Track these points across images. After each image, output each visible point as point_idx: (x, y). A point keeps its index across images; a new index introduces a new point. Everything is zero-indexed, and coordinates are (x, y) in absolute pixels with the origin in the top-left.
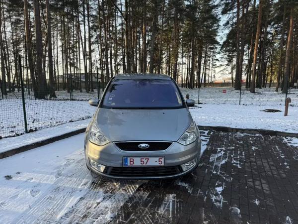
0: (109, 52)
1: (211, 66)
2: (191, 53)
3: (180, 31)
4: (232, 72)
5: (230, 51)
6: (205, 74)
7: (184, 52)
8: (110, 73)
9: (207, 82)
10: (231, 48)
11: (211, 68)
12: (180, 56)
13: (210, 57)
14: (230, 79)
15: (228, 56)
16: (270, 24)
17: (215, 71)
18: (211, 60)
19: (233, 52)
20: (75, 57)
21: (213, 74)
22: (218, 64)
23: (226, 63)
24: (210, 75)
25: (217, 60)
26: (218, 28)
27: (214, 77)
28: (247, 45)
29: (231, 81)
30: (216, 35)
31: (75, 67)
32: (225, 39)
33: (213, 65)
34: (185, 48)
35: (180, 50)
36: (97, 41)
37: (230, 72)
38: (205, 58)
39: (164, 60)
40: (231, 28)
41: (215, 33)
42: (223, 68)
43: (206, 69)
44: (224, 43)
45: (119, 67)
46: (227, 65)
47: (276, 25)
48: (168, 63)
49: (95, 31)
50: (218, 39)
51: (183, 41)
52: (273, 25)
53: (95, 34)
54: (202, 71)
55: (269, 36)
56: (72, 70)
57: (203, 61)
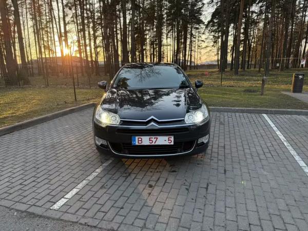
0: (87, 33)
1: (197, 47)
2: (176, 33)
3: (163, 9)
4: (218, 54)
5: (215, 31)
6: (191, 55)
7: (169, 32)
8: (89, 55)
9: (193, 64)
10: (216, 28)
11: (196, 51)
12: (164, 36)
13: (195, 38)
14: (215, 61)
15: (214, 36)
16: (255, 3)
17: (200, 53)
18: (197, 41)
19: (219, 32)
20: (49, 38)
21: (199, 56)
22: (204, 45)
23: (212, 44)
24: (196, 57)
25: (203, 41)
26: (202, 7)
27: (200, 59)
28: (232, 25)
29: (217, 63)
30: (201, 14)
31: (50, 50)
32: (209, 18)
33: (199, 46)
34: (170, 28)
35: (164, 31)
36: (73, 21)
37: (216, 53)
38: (191, 39)
39: (148, 40)
40: (215, 7)
41: (199, 12)
42: (209, 49)
43: (191, 50)
44: (209, 22)
45: (98, 50)
46: (213, 46)
47: (260, 4)
48: (152, 43)
49: (70, 9)
50: (202, 18)
51: (167, 20)
52: (258, 3)
53: (70, 13)
54: (187, 53)
55: (255, 15)
56: (46, 54)
57: (188, 43)
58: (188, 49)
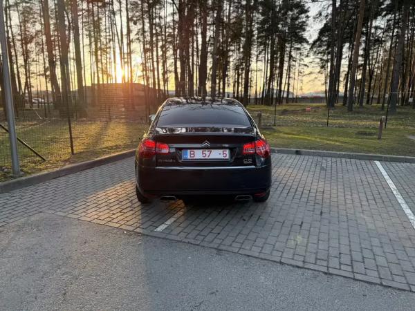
0: (155, 53)
1: (297, 74)
2: (269, 55)
3: (253, 24)
4: (326, 83)
5: (323, 53)
6: (289, 84)
7: (260, 54)
8: (157, 82)
9: (290, 96)
10: (325, 47)
11: (296, 77)
12: (254, 59)
13: (295, 61)
14: (321, 92)
15: (321, 59)
16: (380, 15)
17: (302, 81)
18: (297, 65)
19: (329, 53)
20: (108, 60)
21: (300, 85)
22: (307, 70)
23: (318, 69)
24: (296, 87)
25: (306, 65)
26: (306, 20)
27: (301, 89)
28: (347, 45)
29: (324, 95)
30: (304, 30)
31: (108, 75)
32: (315, 37)
33: (300, 72)
34: (262, 47)
35: (254, 51)
36: (138, 39)
37: (323, 82)
38: (289, 62)
39: (231, 64)
40: (324, 22)
41: (302, 27)
42: (313, 76)
43: (289, 77)
44: (315, 42)
45: (169, 75)
46: (319, 72)
47: (389, 17)
48: (237, 68)
49: (135, 23)
50: (306, 35)
51: (258, 38)
52: (385, 15)
53: (135, 28)
54: (284, 81)
55: (379, 31)
56: (104, 80)
57: (285, 67)
58: (284, 75)
